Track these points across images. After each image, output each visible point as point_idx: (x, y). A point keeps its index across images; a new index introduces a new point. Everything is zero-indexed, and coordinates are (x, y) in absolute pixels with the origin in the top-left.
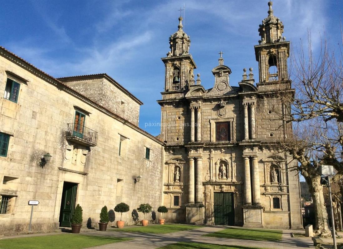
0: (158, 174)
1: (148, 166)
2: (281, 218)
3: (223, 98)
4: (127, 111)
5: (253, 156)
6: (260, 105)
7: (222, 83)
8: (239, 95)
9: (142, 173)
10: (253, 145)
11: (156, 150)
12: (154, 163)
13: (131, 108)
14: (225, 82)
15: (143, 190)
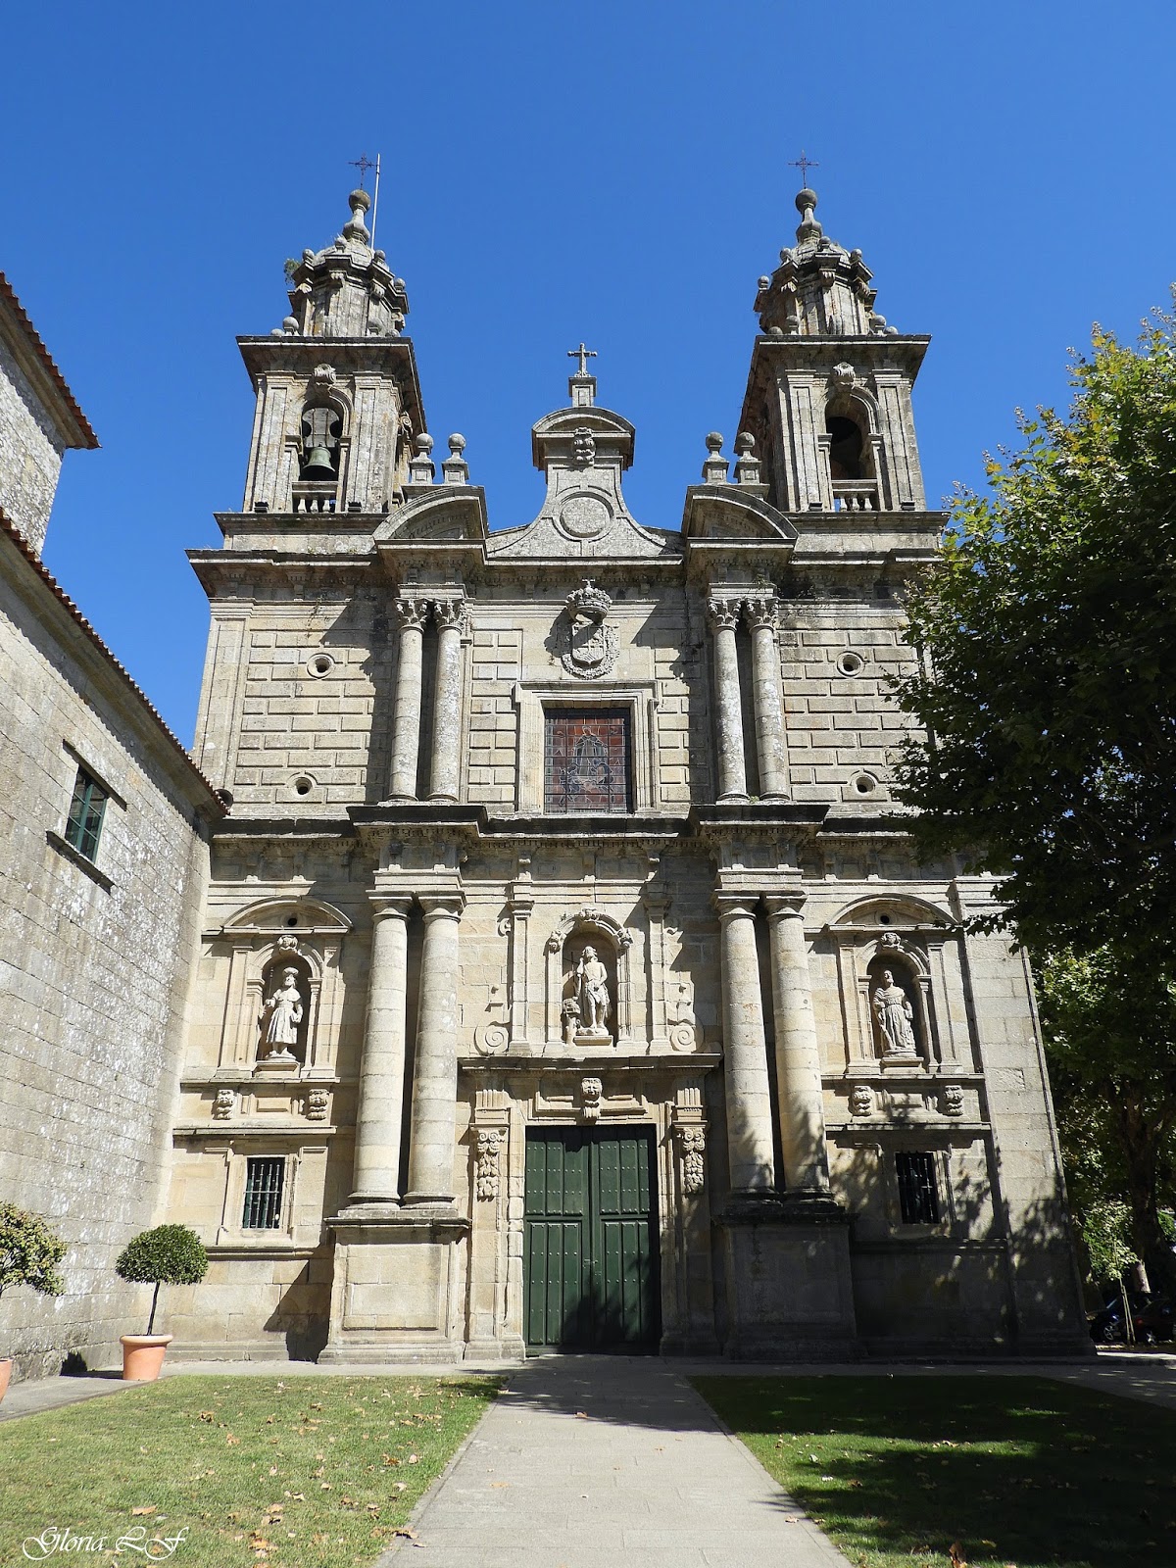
0: (147, 995)
3: (597, 566)
5: (781, 893)
6: (799, 625)
7: (584, 499)
8: (693, 549)
11: (152, 823)
12: (127, 906)
14: (606, 496)
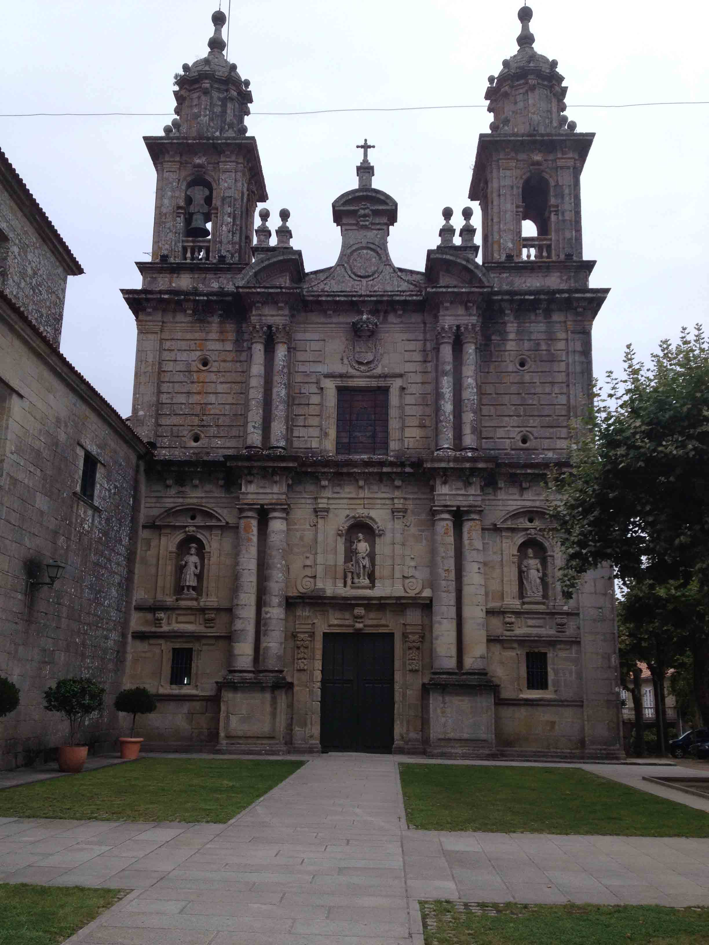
0: (118, 564)
1: (86, 526)
2: (553, 723)
3: (371, 301)
4: (16, 278)
5: (470, 506)
6: (493, 337)
7: (365, 251)
8: (429, 292)
9: (62, 552)
10: (470, 469)
11: (117, 472)
12: (108, 520)
13: (35, 273)
14: (378, 250)
15: (64, 623)
